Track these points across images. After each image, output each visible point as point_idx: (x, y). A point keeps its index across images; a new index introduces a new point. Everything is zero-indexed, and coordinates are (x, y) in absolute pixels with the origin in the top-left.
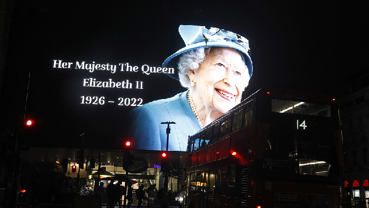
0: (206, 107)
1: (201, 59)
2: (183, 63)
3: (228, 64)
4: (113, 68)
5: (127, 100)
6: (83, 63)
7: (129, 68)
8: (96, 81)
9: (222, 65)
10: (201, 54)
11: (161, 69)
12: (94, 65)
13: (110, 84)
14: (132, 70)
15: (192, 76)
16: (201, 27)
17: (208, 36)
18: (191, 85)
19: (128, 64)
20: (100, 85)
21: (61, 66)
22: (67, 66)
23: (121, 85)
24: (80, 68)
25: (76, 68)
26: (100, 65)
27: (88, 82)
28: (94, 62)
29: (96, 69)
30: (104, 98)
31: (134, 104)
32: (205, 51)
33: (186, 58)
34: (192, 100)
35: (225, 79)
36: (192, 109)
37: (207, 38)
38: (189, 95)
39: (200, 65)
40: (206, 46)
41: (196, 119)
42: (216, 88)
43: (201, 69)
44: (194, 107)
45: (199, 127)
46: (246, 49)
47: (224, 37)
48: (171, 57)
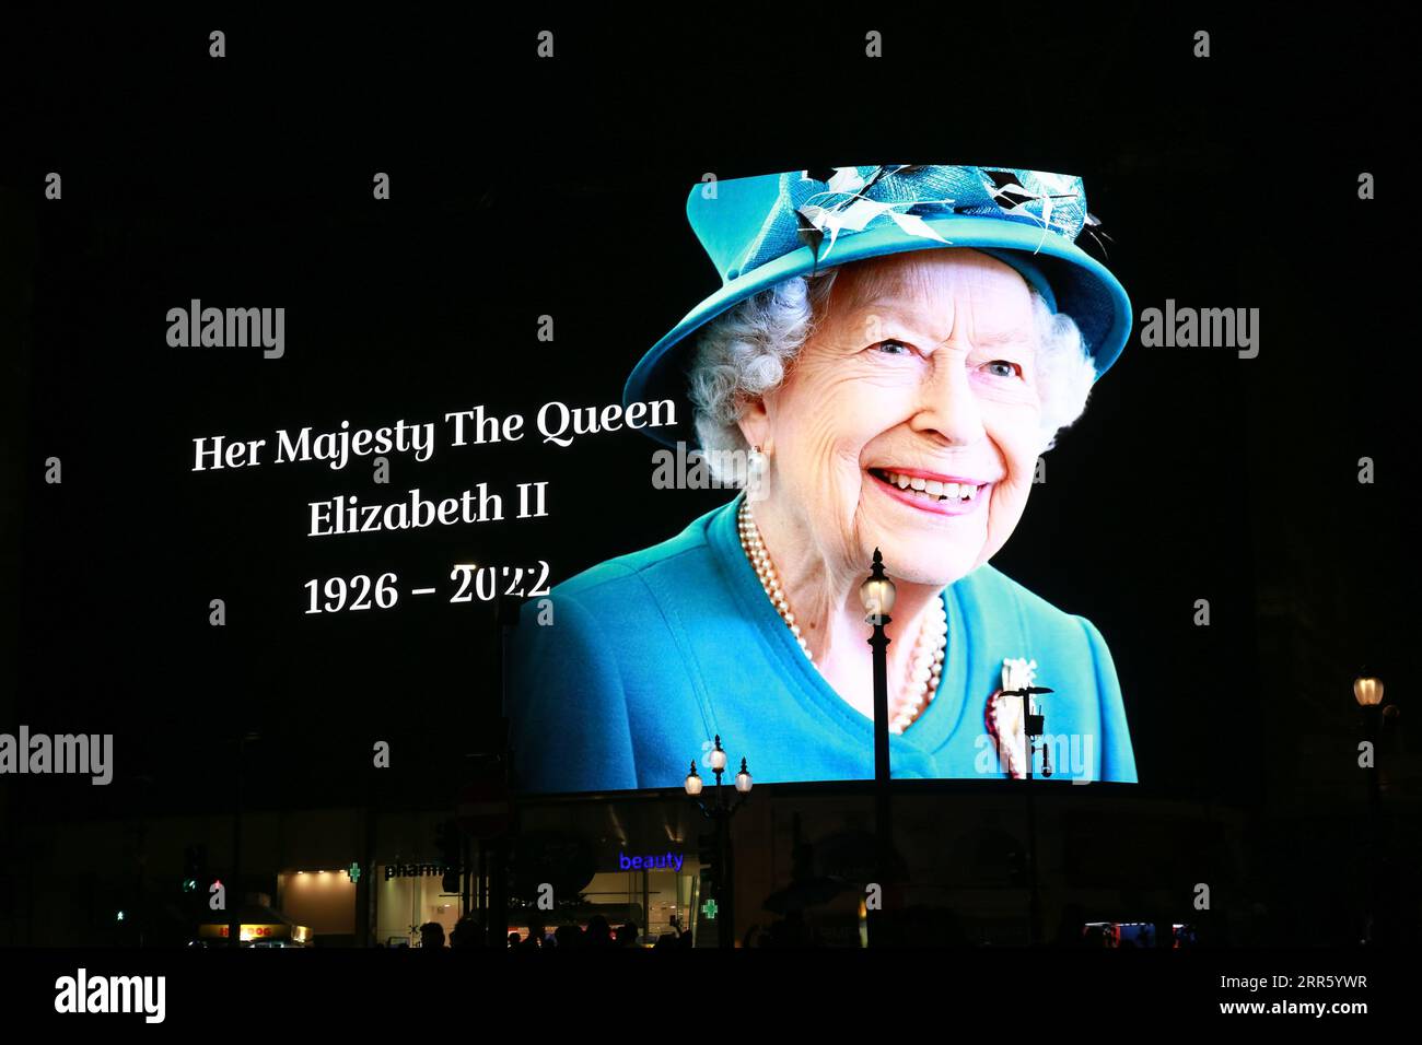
0: (827, 564)
1: (791, 337)
2: (715, 371)
3: (934, 337)
4: (423, 440)
5: (487, 573)
6: (305, 433)
7: (488, 427)
8: (358, 506)
10: (794, 309)
11: (618, 410)
12: (345, 436)
13: (417, 512)
14: (501, 434)
15: (754, 429)
16: (784, 178)
17: (821, 219)
19: (480, 410)
20: (374, 524)
21: (223, 461)
22: (247, 456)
23: (460, 512)
24: (292, 456)
25: (280, 461)
26: (369, 435)
27: (327, 518)
28: (345, 424)
29: (357, 451)
30: (394, 578)
31: (516, 590)
32: (808, 296)
33: (725, 339)
34: (761, 539)
35: (923, 411)
36: (763, 580)
37: (819, 228)
38: (743, 521)
39: (789, 364)
40: (816, 266)
41: (784, 628)
42: (874, 465)
43: (798, 386)
44: (770, 574)
45: (797, 663)
46: (1057, 230)
47: (911, 204)
48: (659, 350)
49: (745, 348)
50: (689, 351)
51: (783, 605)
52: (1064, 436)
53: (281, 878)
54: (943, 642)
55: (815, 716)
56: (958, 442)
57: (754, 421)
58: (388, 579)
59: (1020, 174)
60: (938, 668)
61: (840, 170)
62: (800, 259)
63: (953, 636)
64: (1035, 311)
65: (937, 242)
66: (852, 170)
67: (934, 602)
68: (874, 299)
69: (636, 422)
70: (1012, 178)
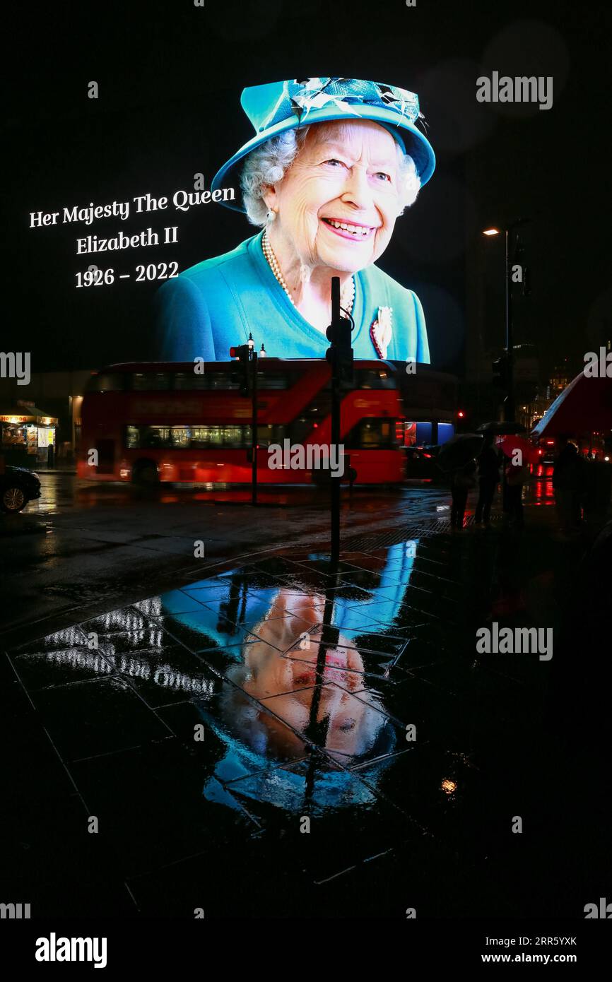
0: (302, 261)
1: (287, 158)
2: (252, 174)
3: (353, 159)
4: (124, 210)
5: (151, 268)
6: (75, 209)
7: (152, 204)
8: (97, 240)
9: (338, 162)
10: (289, 145)
12: (91, 209)
13: (122, 242)
14: (157, 207)
15: (270, 200)
16: (286, 84)
17: (303, 102)
18: (269, 218)
19: (149, 195)
20: (104, 248)
21: (42, 223)
22: (51, 220)
23: (140, 242)
24: (70, 220)
25: (65, 221)
26: (101, 208)
27: (84, 246)
28: (92, 205)
29: (97, 216)
30: (112, 271)
31: (164, 275)
32: (296, 138)
33: (257, 160)
34: (272, 250)
35: (347, 193)
36: (273, 269)
37: (301, 106)
38: (264, 242)
39: (286, 170)
40: (299, 124)
41: (282, 290)
42: (324, 217)
43: (290, 180)
44: (276, 266)
45: (288, 306)
46: (407, 117)
47: (344, 97)
48: (227, 165)
49: (266, 163)
50: (240, 166)
51: (282, 280)
52: (407, 210)
53: (71, 399)
54: (353, 297)
55: (294, 330)
56: (362, 208)
57: (270, 196)
58: (110, 271)
59: (393, 88)
60: (350, 309)
61: (311, 79)
62: (292, 121)
63: (357, 295)
64: (397, 151)
65: (355, 116)
66: (317, 79)
67: (349, 277)
68: (326, 140)
69: (217, 199)
70: (389, 90)
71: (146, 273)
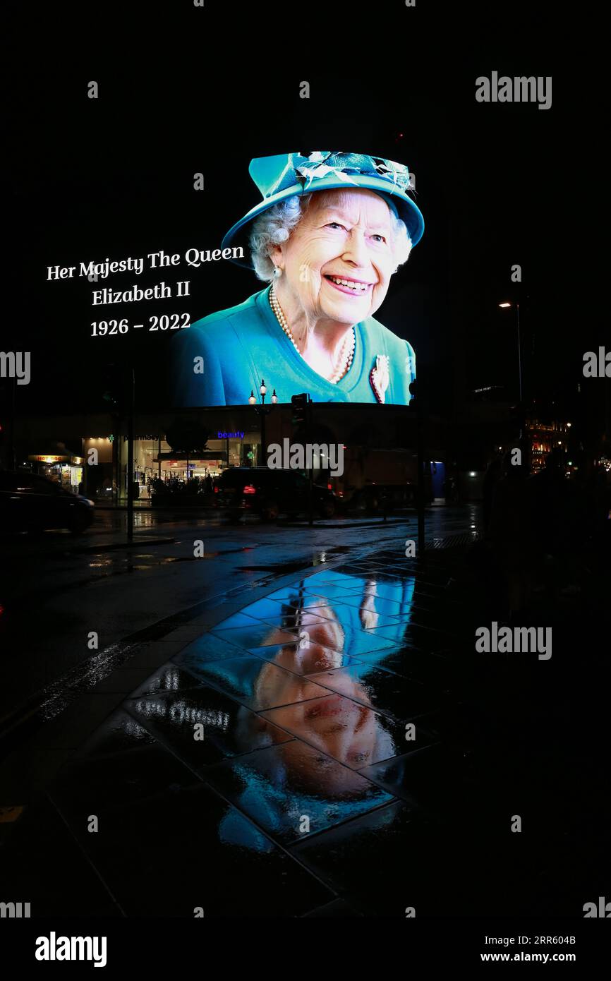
0: (306, 314)
1: (292, 221)
2: (260, 235)
3: (351, 223)
4: (139, 265)
5: (164, 319)
7: (165, 260)
8: (112, 293)
9: (338, 225)
10: (294, 210)
11: (219, 252)
12: (107, 264)
13: (136, 294)
14: (170, 263)
15: (277, 259)
16: (290, 156)
17: (306, 172)
18: (276, 275)
19: (162, 252)
20: (119, 300)
21: (59, 276)
22: (68, 274)
23: (153, 294)
24: (86, 273)
25: (81, 275)
26: (117, 263)
27: (100, 297)
28: (107, 260)
29: (112, 270)
30: (127, 321)
31: (176, 325)
32: (300, 204)
33: (264, 222)
34: (279, 303)
35: (347, 253)
36: (279, 320)
37: (305, 176)
38: (271, 296)
39: (291, 232)
40: (303, 192)
41: (288, 340)
42: (326, 274)
43: (295, 241)
44: (282, 318)
45: (293, 354)
46: (399, 186)
47: (343, 168)
48: (236, 227)
49: (273, 225)
50: (249, 227)
51: (288, 331)
53: (83, 441)
54: (354, 347)
55: (300, 376)
56: (360, 266)
57: (277, 255)
58: (124, 321)
59: (386, 161)
60: (351, 357)
61: (314, 153)
62: (296, 189)
63: (358, 345)
64: (391, 217)
65: (353, 185)
67: (350, 331)
68: (327, 206)
69: (227, 256)
70: (383, 163)
71: (159, 323)
